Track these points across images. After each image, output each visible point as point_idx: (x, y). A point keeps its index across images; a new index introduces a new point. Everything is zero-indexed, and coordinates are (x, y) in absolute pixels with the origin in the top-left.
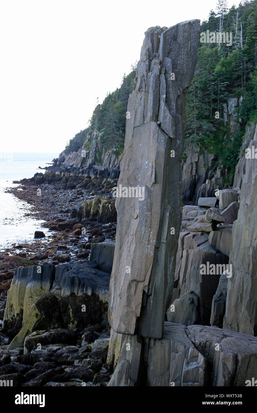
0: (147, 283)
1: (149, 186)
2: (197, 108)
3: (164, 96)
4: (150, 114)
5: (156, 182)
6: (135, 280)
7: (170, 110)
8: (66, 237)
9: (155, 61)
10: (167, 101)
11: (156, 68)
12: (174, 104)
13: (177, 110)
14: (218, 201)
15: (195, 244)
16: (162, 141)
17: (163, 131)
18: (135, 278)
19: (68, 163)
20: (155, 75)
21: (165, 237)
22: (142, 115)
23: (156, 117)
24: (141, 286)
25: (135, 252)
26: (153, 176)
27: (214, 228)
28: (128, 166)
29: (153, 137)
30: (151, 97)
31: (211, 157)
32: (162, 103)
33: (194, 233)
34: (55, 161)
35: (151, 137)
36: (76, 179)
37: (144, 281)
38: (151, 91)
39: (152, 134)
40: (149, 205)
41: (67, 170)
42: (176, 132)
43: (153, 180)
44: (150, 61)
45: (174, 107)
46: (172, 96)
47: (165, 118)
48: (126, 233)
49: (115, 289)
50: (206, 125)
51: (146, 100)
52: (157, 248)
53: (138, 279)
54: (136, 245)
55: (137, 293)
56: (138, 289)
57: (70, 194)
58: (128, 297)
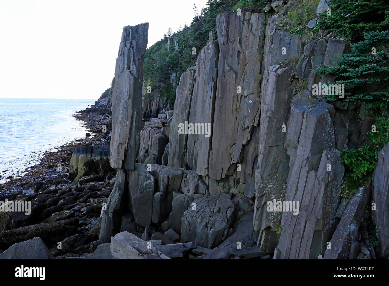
0: (126, 144)
1: (126, 100)
2: (159, 77)
3: (132, 58)
4: (126, 67)
5: (129, 98)
6: (121, 144)
7: (135, 65)
8: (100, 135)
9: (128, 42)
10: (134, 60)
11: (128, 45)
12: (137, 62)
13: (139, 65)
14: (167, 116)
15: (155, 133)
16: (132, 79)
17: (132, 74)
18: (121, 143)
19: (101, 103)
20: (128, 48)
21: (134, 123)
22: (122, 67)
23: (129, 68)
24: (124, 146)
25: (120, 130)
26: (128, 95)
27: (163, 125)
28: (117, 91)
29: (128, 77)
30: (126, 59)
31: (165, 99)
32: (132, 61)
33: (155, 128)
34: (96, 102)
35: (127, 77)
36: (105, 110)
37: (125, 144)
38: (126, 55)
39: (127, 76)
40: (126, 108)
41: (101, 106)
42: (138, 75)
43: (128, 97)
44: (126, 42)
45: (137, 63)
46: (136, 58)
47: (133, 68)
48: (116, 122)
49: (112, 148)
50: (163, 85)
51: (124, 60)
52: (131, 128)
53: (122, 143)
54: (121, 127)
55: (122, 149)
56: (122, 148)
57: (103, 117)
58: (118, 151)
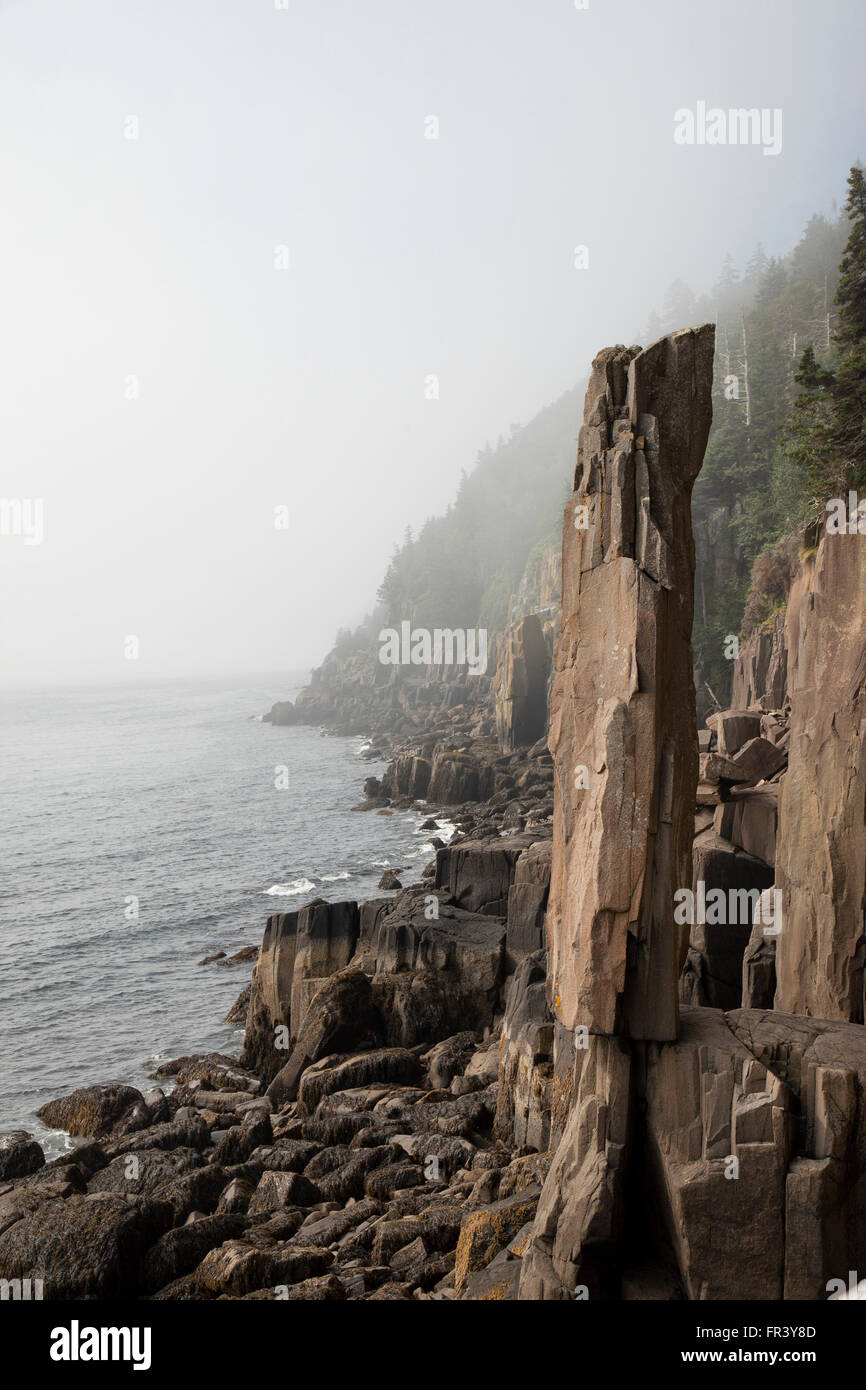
0: (634, 914)
1: (627, 700)
3: (647, 499)
4: (616, 541)
5: (640, 691)
6: (608, 910)
7: (661, 528)
9: (622, 423)
10: (655, 511)
11: (624, 439)
12: (668, 516)
13: (676, 529)
16: (649, 598)
17: (649, 576)
18: (608, 906)
20: (624, 454)
21: (668, 810)
22: (599, 544)
23: (630, 548)
24: (622, 923)
25: (603, 845)
26: (634, 676)
28: (574, 656)
29: (628, 590)
30: (616, 504)
32: (644, 515)
35: (623, 591)
37: (628, 910)
38: (616, 490)
39: (624, 584)
40: (628, 739)
42: (675, 576)
43: (634, 685)
44: (609, 424)
45: (670, 523)
46: (665, 500)
47: (651, 547)
48: (579, 804)
49: (560, 934)
51: (606, 510)
52: (653, 836)
53: (615, 907)
54: (605, 831)
55: (615, 938)
56: (615, 930)
58: (594, 948)
